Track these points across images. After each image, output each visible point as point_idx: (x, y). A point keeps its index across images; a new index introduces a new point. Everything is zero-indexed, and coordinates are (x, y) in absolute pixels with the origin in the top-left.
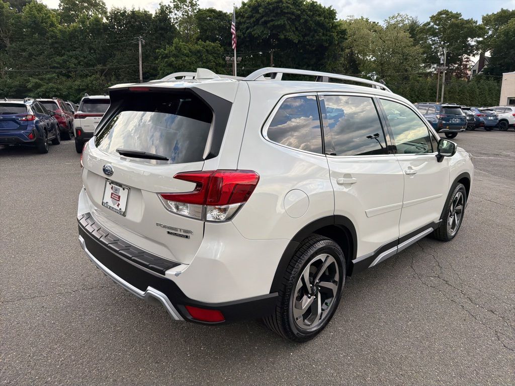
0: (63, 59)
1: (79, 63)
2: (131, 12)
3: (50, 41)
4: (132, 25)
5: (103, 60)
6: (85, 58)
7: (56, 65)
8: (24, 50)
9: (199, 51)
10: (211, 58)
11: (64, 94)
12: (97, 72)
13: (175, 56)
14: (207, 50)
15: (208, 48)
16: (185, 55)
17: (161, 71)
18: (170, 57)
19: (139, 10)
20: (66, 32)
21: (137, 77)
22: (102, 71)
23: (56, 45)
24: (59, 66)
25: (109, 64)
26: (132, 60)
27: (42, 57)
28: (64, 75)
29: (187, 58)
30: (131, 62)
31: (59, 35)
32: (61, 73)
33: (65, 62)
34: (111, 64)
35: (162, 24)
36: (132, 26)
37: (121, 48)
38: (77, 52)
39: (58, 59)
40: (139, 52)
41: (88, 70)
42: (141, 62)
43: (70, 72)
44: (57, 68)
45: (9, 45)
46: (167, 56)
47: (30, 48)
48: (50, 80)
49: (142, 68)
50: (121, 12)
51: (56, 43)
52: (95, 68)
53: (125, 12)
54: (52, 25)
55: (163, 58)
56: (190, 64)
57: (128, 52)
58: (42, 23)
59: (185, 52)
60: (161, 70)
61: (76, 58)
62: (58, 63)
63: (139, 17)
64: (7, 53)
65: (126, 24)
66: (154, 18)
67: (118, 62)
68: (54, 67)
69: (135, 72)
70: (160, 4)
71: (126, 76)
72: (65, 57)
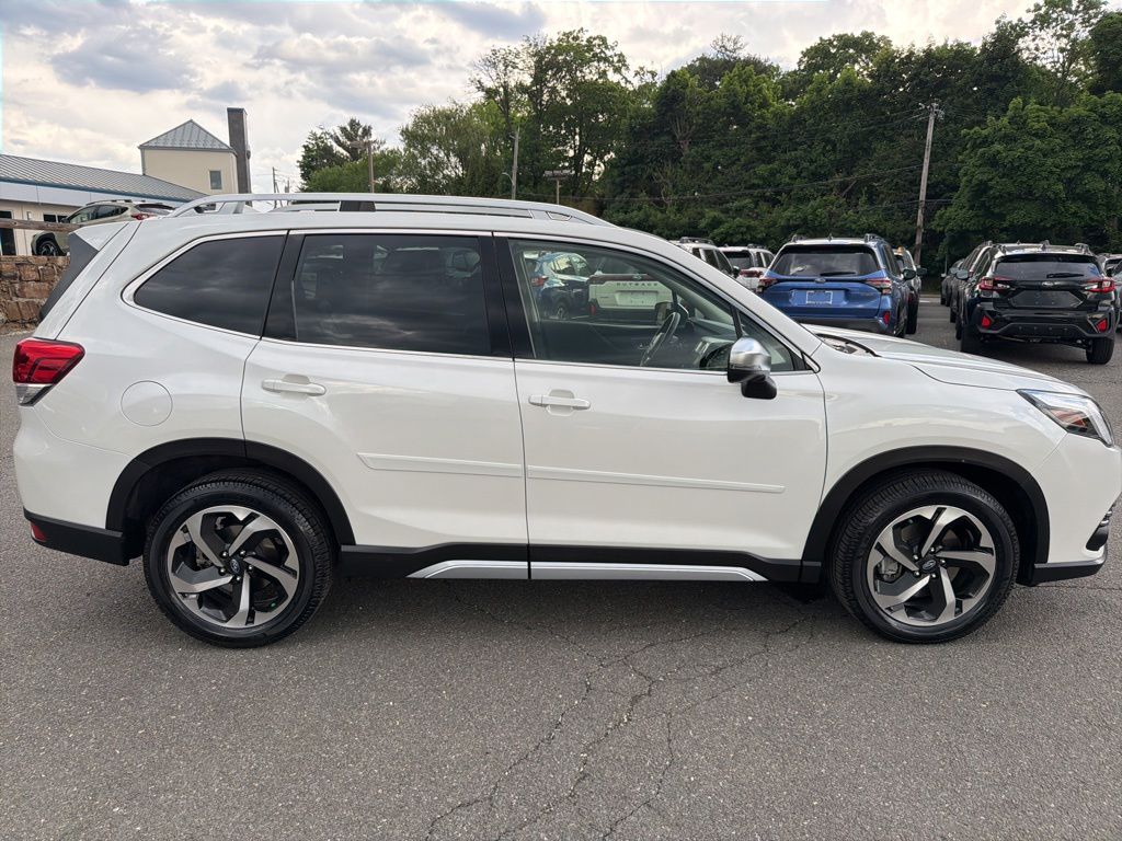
0: (771, 169)
1: (799, 174)
2: (924, 51)
3: (753, 136)
4: (921, 81)
5: (847, 165)
6: (811, 162)
7: (756, 181)
8: (708, 158)
9: (1077, 121)
10: (1109, 135)
11: (759, 236)
12: (831, 190)
13: (1008, 139)
14: (1103, 116)
15: (1107, 110)
16: (1036, 135)
17: (965, 178)
18: (993, 143)
19: (946, 45)
20: (784, 114)
21: (913, 194)
22: (843, 187)
23: (763, 143)
24: (761, 182)
25: (857, 171)
26: (909, 157)
27: (734, 168)
28: (767, 200)
29: (1038, 142)
30: (907, 162)
31: (771, 124)
32: (764, 198)
33: (773, 174)
34: (862, 171)
35: (995, 67)
36: (922, 84)
37: (891, 133)
38: (799, 153)
39: (762, 169)
40: (925, 137)
41: (814, 187)
42: (926, 162)
43: (778, 193)
44: (759, 186)
45: (686, 151)
46: (986, 142)
47: (718, 153)
48: (739, 211)
49: (929, 174)
50: (903, 56)
51: (764, 138)
52: (830, 181)
53: (912, 53)
54: (764, 105)
55: (975, 146)
56: (1045, 156)
57: (903, 141)
58: (745, 104)
59: (1037, 126)
60: (965, 175)
61: (796, 166)
62: (761, 177)
63: (940, 60)
64: (681, 167)
65: (911, 79)
66: (978, 55)
67: (878, 165)
68: (753, 186)
69: (911, 183)
70: (998, 22)
71: (890, 195)
72: (775, 165)
